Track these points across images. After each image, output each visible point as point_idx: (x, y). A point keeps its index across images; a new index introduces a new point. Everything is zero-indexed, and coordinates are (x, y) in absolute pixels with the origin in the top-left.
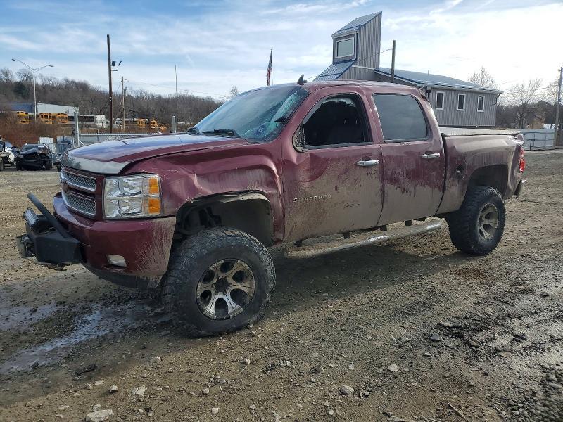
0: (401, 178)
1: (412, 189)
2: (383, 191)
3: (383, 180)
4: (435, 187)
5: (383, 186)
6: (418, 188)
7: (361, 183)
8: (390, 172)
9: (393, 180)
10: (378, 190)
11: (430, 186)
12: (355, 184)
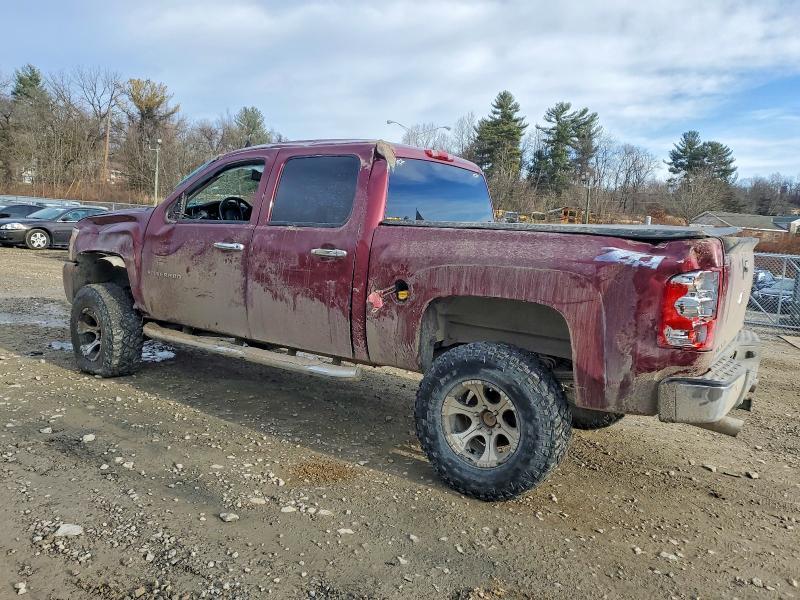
0: (272, 276)
1: (291, 298)
2: (245, 288)
3: (246, 273)
4: (333, 305)
5: (246, 282)
6: (299, 298)
7: (217, 270)
8: (257, 265)
9: (261, 278)
10: (239, 285)
11: (322, 300)
12: (210, 270)
